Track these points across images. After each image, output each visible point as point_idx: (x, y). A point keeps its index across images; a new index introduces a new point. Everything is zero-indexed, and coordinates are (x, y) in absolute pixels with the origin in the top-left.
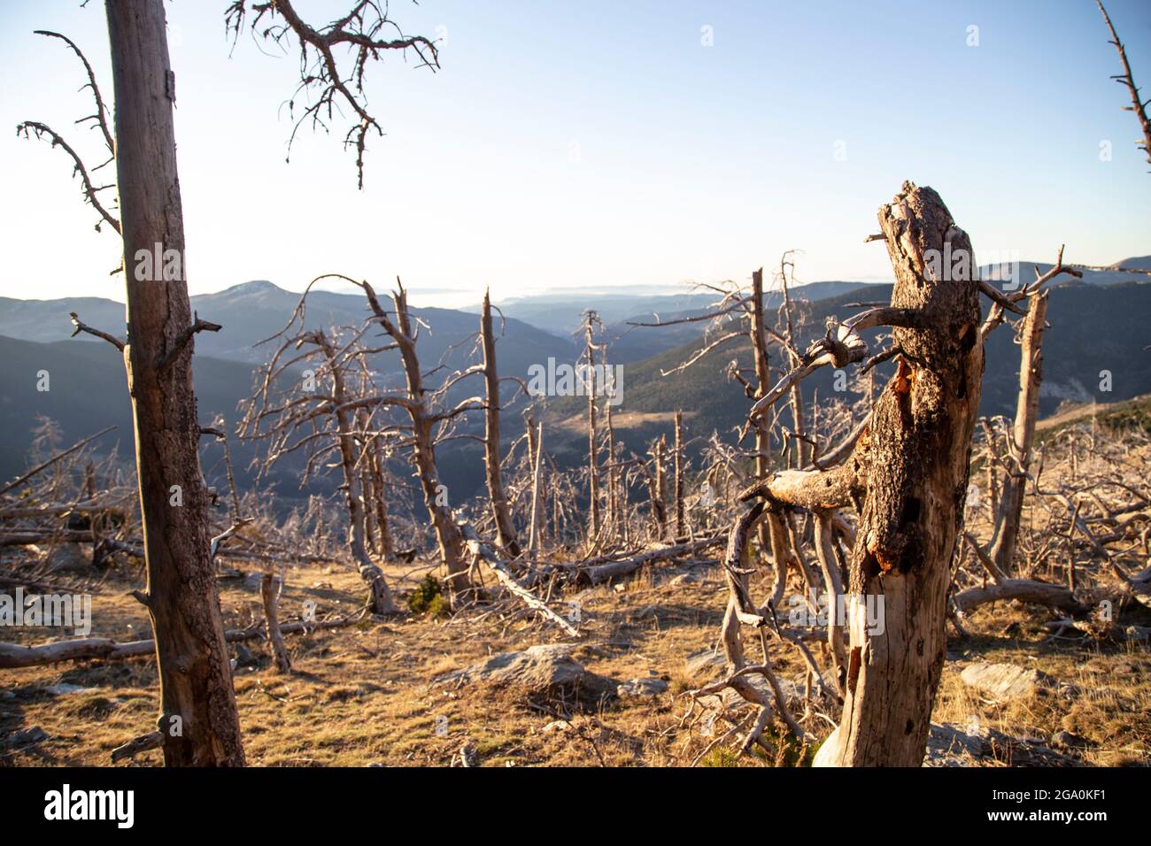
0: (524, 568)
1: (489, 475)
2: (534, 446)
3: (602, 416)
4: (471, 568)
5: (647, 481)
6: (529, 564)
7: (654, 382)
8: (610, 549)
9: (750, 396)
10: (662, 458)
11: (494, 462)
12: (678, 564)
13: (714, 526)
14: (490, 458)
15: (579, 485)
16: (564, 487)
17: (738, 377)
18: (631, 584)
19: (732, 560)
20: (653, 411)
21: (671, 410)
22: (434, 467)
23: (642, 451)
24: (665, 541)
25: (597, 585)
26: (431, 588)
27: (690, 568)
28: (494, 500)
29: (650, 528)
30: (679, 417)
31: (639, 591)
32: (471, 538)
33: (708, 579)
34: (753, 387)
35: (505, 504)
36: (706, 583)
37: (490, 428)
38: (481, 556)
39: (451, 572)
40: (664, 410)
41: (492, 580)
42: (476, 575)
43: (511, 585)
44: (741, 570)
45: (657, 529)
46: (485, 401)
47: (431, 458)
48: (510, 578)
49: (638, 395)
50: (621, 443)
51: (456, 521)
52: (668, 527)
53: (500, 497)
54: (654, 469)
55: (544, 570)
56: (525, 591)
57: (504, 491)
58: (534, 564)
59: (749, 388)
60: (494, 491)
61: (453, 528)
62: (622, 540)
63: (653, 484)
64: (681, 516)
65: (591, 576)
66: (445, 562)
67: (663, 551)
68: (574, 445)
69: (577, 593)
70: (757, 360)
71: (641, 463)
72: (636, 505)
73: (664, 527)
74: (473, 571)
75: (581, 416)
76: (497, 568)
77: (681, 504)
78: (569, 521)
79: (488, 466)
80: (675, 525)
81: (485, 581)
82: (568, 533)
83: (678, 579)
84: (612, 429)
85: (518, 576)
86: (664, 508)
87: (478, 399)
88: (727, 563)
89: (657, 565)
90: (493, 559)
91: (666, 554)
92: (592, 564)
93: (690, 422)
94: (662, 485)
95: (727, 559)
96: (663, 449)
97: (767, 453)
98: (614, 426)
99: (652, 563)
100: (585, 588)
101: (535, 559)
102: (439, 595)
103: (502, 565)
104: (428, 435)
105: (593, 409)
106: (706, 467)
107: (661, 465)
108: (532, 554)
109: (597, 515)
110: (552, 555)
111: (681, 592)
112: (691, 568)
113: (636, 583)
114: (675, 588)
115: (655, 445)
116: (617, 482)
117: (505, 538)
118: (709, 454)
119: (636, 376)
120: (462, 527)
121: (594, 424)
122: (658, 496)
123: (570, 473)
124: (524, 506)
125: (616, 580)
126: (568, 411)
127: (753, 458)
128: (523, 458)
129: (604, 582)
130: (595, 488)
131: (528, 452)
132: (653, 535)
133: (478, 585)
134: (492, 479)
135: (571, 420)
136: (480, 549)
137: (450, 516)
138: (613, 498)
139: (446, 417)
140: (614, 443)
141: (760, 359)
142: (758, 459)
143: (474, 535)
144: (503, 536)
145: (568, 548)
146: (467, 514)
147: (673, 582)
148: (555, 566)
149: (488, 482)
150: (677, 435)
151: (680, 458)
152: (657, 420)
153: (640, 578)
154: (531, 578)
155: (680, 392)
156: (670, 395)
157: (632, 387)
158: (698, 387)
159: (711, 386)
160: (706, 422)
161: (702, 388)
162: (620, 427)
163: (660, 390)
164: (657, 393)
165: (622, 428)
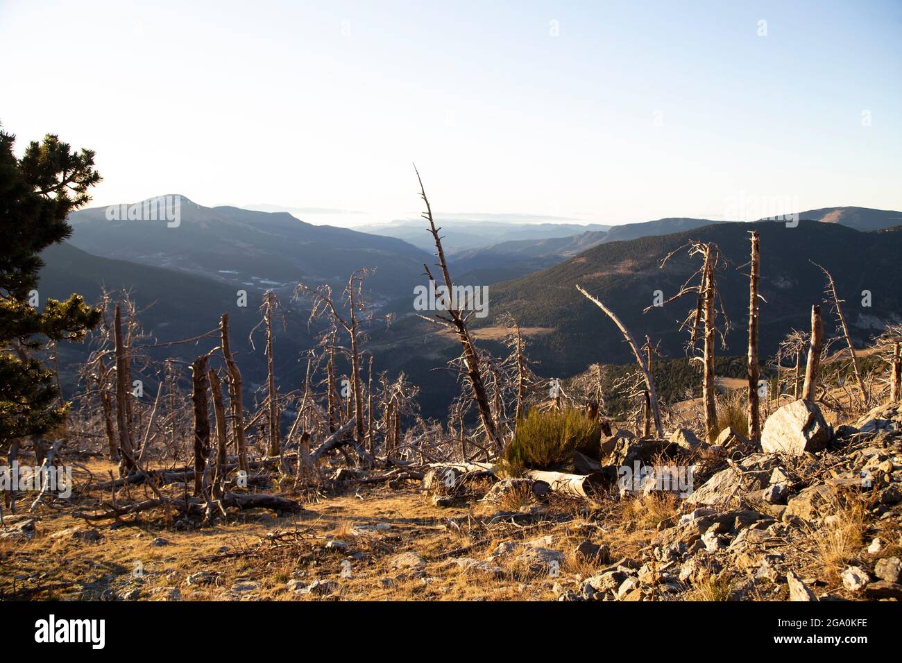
21: (532, 326)
40: (526, 326)
93: (550, 337)
155: (541, 310)
156: (532, 312)
157: (499, 304)
158: (557, 306)
159: (568, 306)
160: (562, 338)
161: (561, 307)
162: (486, 339)
163: (524, 308)
164: (521, 311)
165: (488, 340)
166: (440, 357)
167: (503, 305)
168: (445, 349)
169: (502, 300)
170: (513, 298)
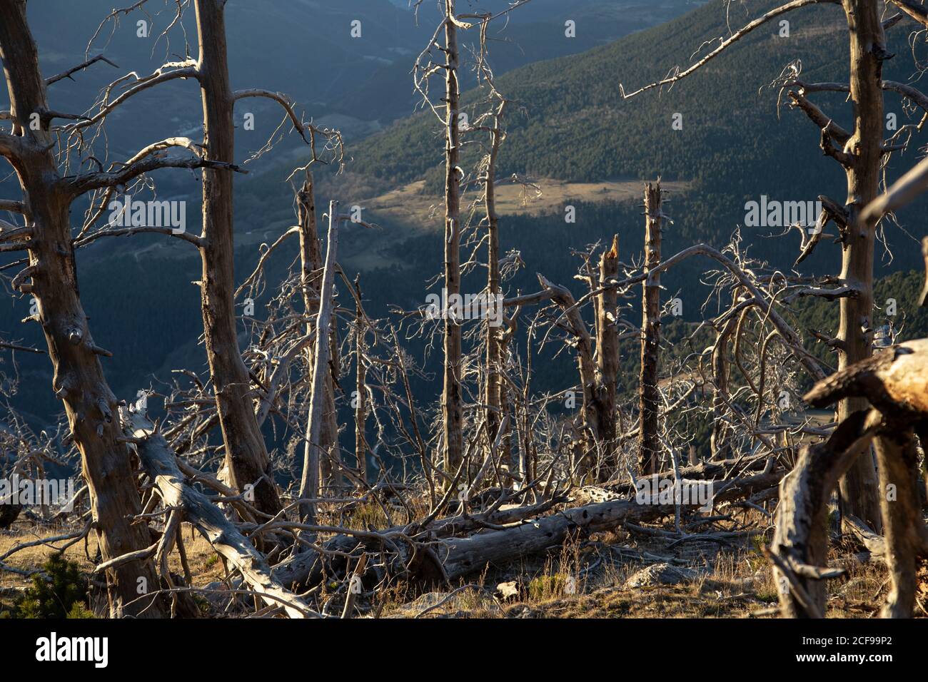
0: (287, 541)
1: (207, 323)
2: (314, 254)
3: (472, 186)
4: (162, 541)
5: (572, 342)
6: (298, 532)
7: (594, 109)
8: (486, 499)
9: (832, 153)
10: (609, 290)
11: (218, 291)
12: (645, 538)
13: (726, 452)
14: (210, 281)
15: (414, 348)
16: (381, 351)
17: (803, 105)
18: (535, 583)
19: (789, 543)
20: (589, 178)
21: (632, 176)
22: (77, 301)
23: (562, 273)
24: (610, 483)
25: (455, 581)
26: (61, 590)
27: (670, 549)
28: (218, 381)
29: (578, 450)
30: (655, 195)
31: (553, 600)
32: (165, 471)
33: (716, 577)
34: (841, 129)
35: (243, 389)
36: (710, 587)
37: (212, 211)
38: (187, 512)
39: (113, 550)
40: (617, 177)
41: (209, 566)
42: (175, 555)
43: (257, 582)
44: (811, 570)
45: (592, 454)
46: (200, 147)
47: (68, 279)
48: (255, 565)
49: (556, 139)
50: (515, 253)
51: (127, 430)
52: (618, 449)
53: (229, 371)
54: (589, 313)
55: (333, 546)
56: (288, 597)
57: (241, 356)
58: (311, 529)
59: (831, 132)
60: (218, 359)
61: (120, 444)
62: (512, 477)
63: (586, 348)
64: (650, 426)
65: (444, 561)
66: (99, 528)
67: (608, 506)
68: (403, 251)
69: (409, 599)
70: (854, 66)
71: (561, 300)
72: (547, 397)
73: (609, 450)
74: (167, 548)
75: (420, 185)
76: (223, 541)
77: (651, 399)
78: (389, 431)
79: (206, 300)
80: (635, 445)
81: (193, 569)
82: (385, 457)
83: (645, 574)
84: (493, 219)
85: (274, 560)
86: (610, 405)
87: (184, 141)
88: (775, 549)
89: (594, 538)
90: (214, 519)
91: (616, 513)
92: (443, 533)
93: (678, 205)
94: (606, 352)
95: (777, 541)
96: (611, 269)
97: (866, 289)
98: (499, 210)
99: (584, 536)
100: (427, 590)
101: (312, 520)
102: (82, 604)
103: (237, 534)
104: (62, 224)
105: (453, 171)
106: (712, 312)
107: (607, 307)
108: (305, 509)
109: (454, 419)
110: (351, 510)
111: (653, 605)
112: (673, 549)
113: (546, 579)
114: (637, 594)
115: (595, 259)
116: (503, 342)
117: (244, 471)
118: (720, 284)
119: (552, 92)
120: (141, 443)
121: (453, 207)
122: (598, 377)
123: (395, 319)
124: (285, 395)
125: (499, 573)
126: (390, 172)
127: (832, 298)
128: (287, 283)
129: (471, 576)
130: (454, 356)
131: (297, 269)
132: (583, 469)
133: (177, 581)
134: (213, 332)
135: (395, 193)
136: (183, 495)
137: (113, 418)
138: (493, 378)
139: (104, 184)
140: (499, 252)
141: (862, 63)
142: (842, 300)
143: (170, 461)
144: (238, 464)
145: (389, 494)
146: (155, 412)
147: (632, 582)
148: (358, 538)
149: (205, 339)
150: (648, 238)
151: (651, 290)
152: (598, 198)
153: (555, 570)
154: (301, 565)
155: (655, 133)
156: (631, 140)
157: (541, 120)
158: (699, 122)
159: (729, 122)
160: (712, 207)
161: (709, 124)
162: (510, 213)
163: (609, 130)
164: (602, 137)
165: (515, 215)
166: (389, 264)
167: (552, 121)
168: (402, 242)
169: (549, 110)
170: (580, 102)
